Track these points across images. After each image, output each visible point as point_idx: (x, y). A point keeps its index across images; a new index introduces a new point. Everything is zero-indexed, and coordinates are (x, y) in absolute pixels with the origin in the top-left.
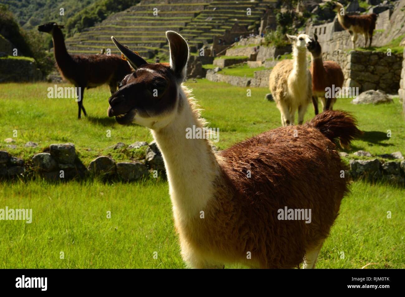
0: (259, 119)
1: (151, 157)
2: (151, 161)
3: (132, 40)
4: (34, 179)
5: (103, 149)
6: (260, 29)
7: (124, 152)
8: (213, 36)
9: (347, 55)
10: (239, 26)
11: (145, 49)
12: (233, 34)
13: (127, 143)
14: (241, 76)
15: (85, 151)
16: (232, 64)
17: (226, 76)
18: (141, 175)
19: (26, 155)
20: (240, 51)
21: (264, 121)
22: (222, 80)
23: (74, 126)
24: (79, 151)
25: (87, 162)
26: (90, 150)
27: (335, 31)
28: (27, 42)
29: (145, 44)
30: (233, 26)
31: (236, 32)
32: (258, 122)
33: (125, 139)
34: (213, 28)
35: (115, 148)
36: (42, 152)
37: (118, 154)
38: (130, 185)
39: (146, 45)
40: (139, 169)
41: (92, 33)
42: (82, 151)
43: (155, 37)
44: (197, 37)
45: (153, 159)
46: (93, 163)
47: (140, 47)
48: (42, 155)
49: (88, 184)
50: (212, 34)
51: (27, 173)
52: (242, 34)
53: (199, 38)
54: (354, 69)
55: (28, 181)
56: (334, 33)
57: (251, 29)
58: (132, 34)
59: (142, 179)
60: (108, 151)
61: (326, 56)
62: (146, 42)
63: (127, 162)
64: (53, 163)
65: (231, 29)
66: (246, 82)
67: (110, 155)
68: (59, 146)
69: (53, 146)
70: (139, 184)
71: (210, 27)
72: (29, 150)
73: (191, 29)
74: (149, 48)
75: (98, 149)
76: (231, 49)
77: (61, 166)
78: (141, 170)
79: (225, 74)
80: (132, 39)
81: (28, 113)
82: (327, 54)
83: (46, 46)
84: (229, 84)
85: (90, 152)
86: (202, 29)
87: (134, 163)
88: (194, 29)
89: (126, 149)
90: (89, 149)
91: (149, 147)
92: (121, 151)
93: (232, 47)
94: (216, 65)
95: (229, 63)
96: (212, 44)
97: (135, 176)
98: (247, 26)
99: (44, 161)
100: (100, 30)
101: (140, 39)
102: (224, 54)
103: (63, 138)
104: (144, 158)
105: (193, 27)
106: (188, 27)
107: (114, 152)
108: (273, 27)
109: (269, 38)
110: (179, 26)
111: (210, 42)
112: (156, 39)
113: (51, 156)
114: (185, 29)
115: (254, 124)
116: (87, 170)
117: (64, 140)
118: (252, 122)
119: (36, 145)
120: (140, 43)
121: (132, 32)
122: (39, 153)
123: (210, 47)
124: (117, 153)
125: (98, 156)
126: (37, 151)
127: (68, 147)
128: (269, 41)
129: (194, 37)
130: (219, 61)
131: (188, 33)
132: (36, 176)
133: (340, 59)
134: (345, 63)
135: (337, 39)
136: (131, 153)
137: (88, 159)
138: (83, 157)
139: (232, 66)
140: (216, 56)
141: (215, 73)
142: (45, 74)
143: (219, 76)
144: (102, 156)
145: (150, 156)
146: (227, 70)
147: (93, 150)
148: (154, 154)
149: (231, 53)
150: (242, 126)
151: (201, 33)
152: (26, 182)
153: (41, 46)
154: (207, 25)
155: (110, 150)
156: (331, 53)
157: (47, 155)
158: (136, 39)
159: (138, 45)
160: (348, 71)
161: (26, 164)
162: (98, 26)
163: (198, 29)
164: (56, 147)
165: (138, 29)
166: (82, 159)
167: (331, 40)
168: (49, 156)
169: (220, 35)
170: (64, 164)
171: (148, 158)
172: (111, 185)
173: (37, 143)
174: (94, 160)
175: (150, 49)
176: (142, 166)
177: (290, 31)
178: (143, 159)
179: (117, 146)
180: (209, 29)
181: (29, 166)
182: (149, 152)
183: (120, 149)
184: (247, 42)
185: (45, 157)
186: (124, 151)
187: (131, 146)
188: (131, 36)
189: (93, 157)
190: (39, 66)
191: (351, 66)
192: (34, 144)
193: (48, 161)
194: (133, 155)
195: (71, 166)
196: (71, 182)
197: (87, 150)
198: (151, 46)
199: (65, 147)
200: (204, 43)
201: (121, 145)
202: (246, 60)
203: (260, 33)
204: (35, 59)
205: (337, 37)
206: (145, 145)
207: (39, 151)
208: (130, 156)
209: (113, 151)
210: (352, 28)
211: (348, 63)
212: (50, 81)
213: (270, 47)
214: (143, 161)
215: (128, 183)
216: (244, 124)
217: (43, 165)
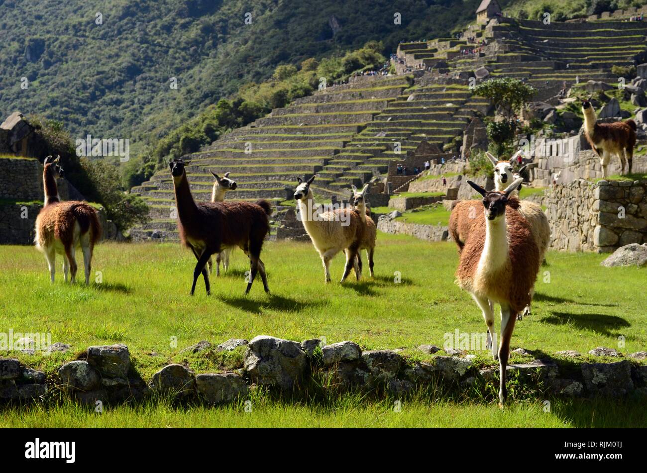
0: (443, 296)
1: (252, 364)
2: (252, 370)
3: (260, 172)
4: (61, 404)
5: (175, 352)
6: (463, 148)
7: (208, 356)
8: (387, 162)
9: (594, 188)
10: (428, 144)
11: (280, 185)
12: (419, 157)
13: (215, 341)
14: (432, 224)
15: (146, 356)
16: (418, 205)
17: (409, 225)
18: (236, 395)
19: (49, 365)
20: (431, 184)
21: (452, 298)
22: (402, 232)
23: (138, 315)
24: (136, 357)
25: (148, 374)
26: (155, 354)
27: (582, 149)
28: (92, 179)
29: (281, 176)
30: (419, 146)
31: (424, 155)
32: (442, 301)
33: (216, 334)
34: (387, 150)
35: (195, 351)
36: (74, 360)
37: (200, 360)
38: (218, 411)
39: (282, 178)
40: (232, 384)
41: (196, 162)
42: (141, 357)
43: (296, 165)
44: (363, 163)
45: (256, 368)
46: (157, 375)
47: (273, 182)
48: (74, 364)
49: (147, 411)
50: (387, 159)
51: (50, 394)
52: (433, 158)
53: (366, 165)
54: (604, 210)
55: (51, 408)
56: (581, 152)
57: (449, 149)
58: (259, 162)
59: (236, 401)
60: (184, 356)
61: (561, 190)
62: (282, 173)
63: (213, 372)
64: (93, 376)
65: (416, 151)
66: (442, 233)
67: (186, 362)
68: (102, 350)
69: (92, 348)
70: (231, 409)
71: (382, 148)
72: (54, 357)
73: (352, 151)
74: (286, 183)
75: (169, 353)
76: (417, 182)
77: (106, 382)
78: (235, 385)
79: (407, 221)
80: (259, 170)
81: (67, 295)
82: (562, 186)
83: (124, 183)
84: (414, 237)
85: (153, 358)
86: (369, 151)
87: (225, 374)
88: (357, 151)
89: (212, 352)
90: (153, 353)
91: (249, 348)
92: (204, 354)
93: (418, 178)
94: (393, 208)
95: (413, 204)
96: (387, 175)
97: (226, 396)
98: (442, 145)
99: (78, 375)
100: (209, 156)
101: (272, 169)
102: (406, 189)
103: (115, 335)
104: (242, 366)
105: (355, 148)
106: (347, 148)
107: (192, 357)
108: (482, 145)
109: (477, 163)
110: (334, 148)
111: (383, 171)
112: (298, 169)
113: (90, 365)
114: (343, 151)
115: (436, 304)
116: (148, 387)
117: (117, 338)
118: (432, 301)
119: (68, 348)
120: (272, 176)
121: (260, 159)
122: (71, 360)
123: (383, 179)
124: (198, 358)
125: (167, 364)
126: (68, 358)
127: (116, 350)
128: (477, 167)
129: (358, 164)
130: (398, 202)
131: (349, 157)
132: (64, 399)
133: (582, 194)
134: (592, 200)
135: (586, 161)
136: (221, 358)
137: (149, 369)
138: (142, 366)
139: (418, 209)
140: (393, 194)
141: (391, 220)
142: (120, 228)
143: (398, 224)
144: (172, 365)
145: (250, 362)
146: (410, 215)
147: (159, 354)
148: (257, 359)
149: (417, 188)
150: (415, 307)
151: (368, 157)
152: (47, 408)
153: (115, 183)
154: (378, 145)
155: (186, 354)
156: (569, 184)
157: (82, 364)
158: (265, 169)
159: (270, 178)
160: (596, 213)
161: (49, 379)
162: (206, 150)
163: (364, 152)
164: (98, 350)
165: (269, 154)
166: (139, 370)
167: (575, 163)
168: (86, 365)
169: (400, 159)
170: (111, 378)
171: (248, 366)
172: (185, 411)
173: (69, 345)
174: (160, 370)
175: (288, 185)
176: (237, 379)
177: (509, 150)
178: (239, 368)
179: (198, 347)
180: (382, 151)
181: (53, 382)
182: (249, 355)
183: (203, 351)
184: (442, 169)
185: (79, 368)
186: (208, 354)
187: (221, 347)
188: (258, 165)
189: (159, 366)
190: (111, 216)
191: (601, 205)
192: (64, 346)
193: (84, 374)
194: (223, 361)
195: (121, 381)
196: (120, 408)
197: (151, 354)
198: (290, 180)
199: (112, 351)
200: (374, 174)
201: (205, 345)
202: (441, 198)
203: (463, 155)
204: (104, 205)
205: (586, 158)
206: (244, 344)
207: (70, 358)
208: (219, 364)
209: (192, 355)
210: (602, 145)
211: (595, 200)
212: (128, 240)
213: (479, 176)
214: (239, 371)
215: (213, 408)
216: (417, 305)
217: (77, 381)
